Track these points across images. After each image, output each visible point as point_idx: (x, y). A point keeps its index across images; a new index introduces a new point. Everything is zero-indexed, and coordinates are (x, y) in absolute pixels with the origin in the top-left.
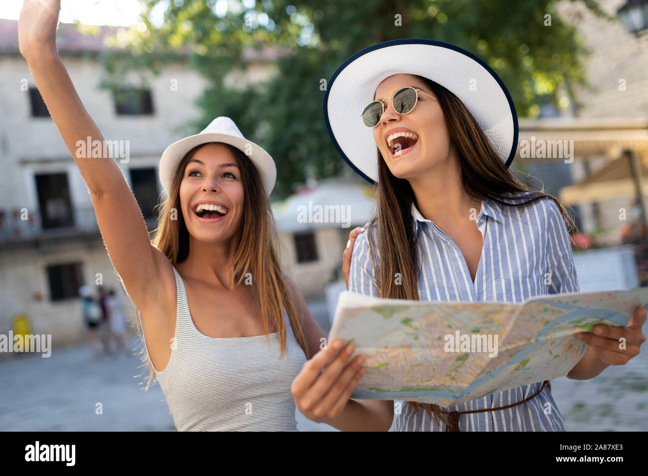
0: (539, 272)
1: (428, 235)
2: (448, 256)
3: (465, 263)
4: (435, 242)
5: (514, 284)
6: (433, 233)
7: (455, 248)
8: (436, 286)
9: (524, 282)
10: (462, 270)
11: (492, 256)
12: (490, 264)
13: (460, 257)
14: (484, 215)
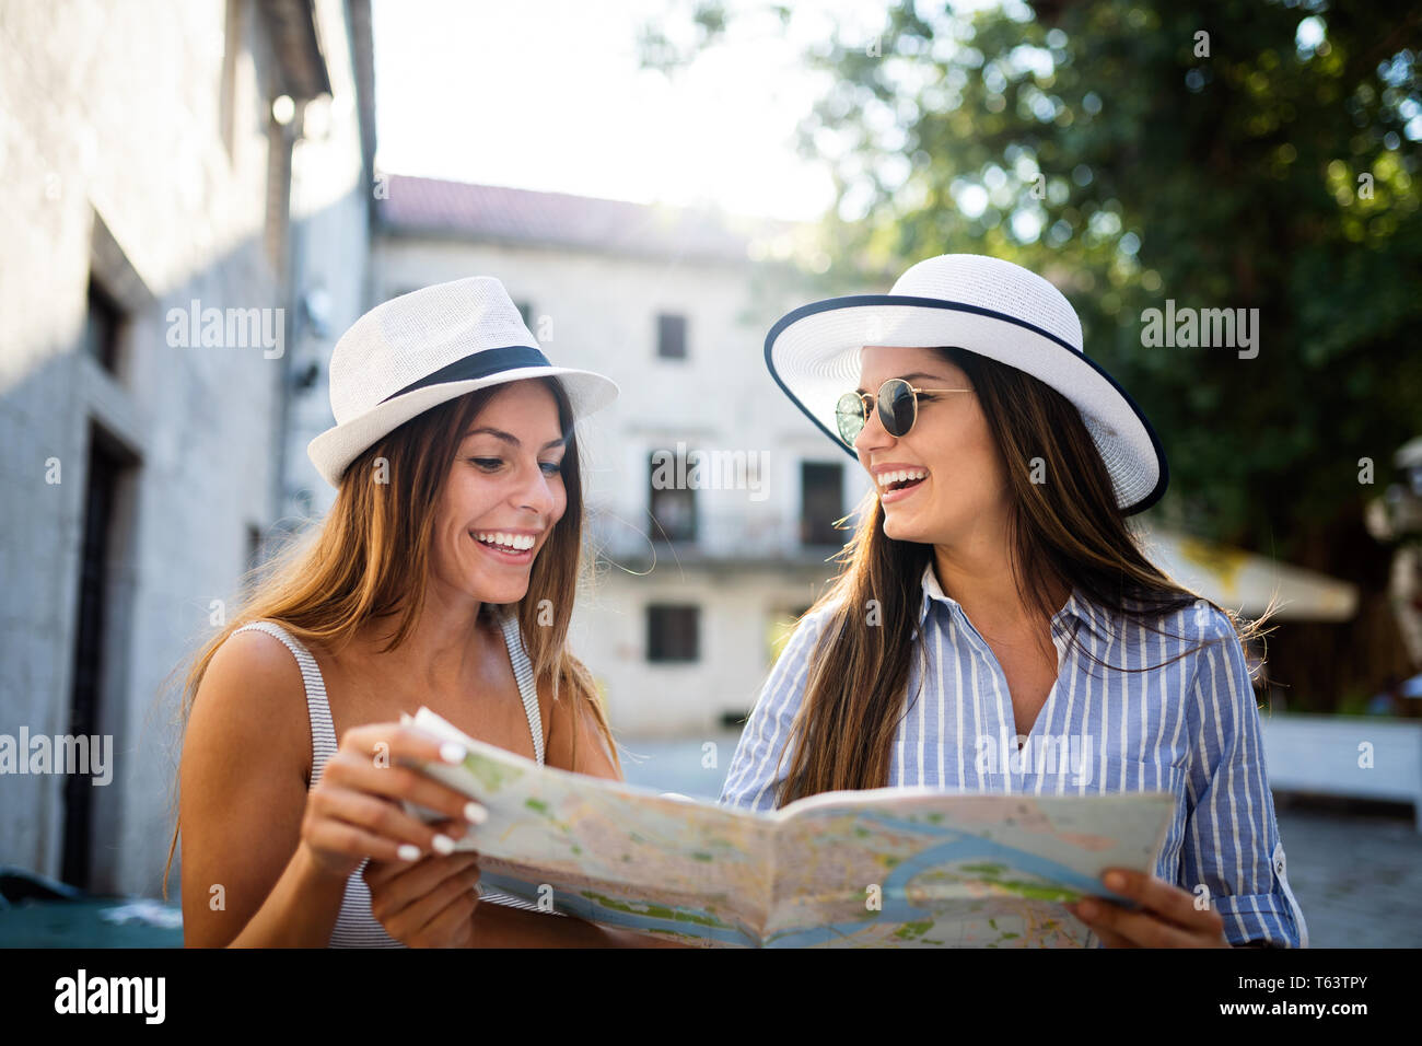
0: (1171, 753)
1: (945, 633)
2: (980, 683)
3: (1010, 703)
4: (956, 649)
5: (1109, 768)
6: (957, 631)
7: (995, 670)
8: (941, 739)
9: (1133, 770)
10: (1001, 716)
11: (1071, 701)
12: (1064, 716)
13: (1002, 690)
14: (1071, 615)
